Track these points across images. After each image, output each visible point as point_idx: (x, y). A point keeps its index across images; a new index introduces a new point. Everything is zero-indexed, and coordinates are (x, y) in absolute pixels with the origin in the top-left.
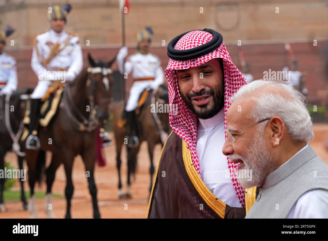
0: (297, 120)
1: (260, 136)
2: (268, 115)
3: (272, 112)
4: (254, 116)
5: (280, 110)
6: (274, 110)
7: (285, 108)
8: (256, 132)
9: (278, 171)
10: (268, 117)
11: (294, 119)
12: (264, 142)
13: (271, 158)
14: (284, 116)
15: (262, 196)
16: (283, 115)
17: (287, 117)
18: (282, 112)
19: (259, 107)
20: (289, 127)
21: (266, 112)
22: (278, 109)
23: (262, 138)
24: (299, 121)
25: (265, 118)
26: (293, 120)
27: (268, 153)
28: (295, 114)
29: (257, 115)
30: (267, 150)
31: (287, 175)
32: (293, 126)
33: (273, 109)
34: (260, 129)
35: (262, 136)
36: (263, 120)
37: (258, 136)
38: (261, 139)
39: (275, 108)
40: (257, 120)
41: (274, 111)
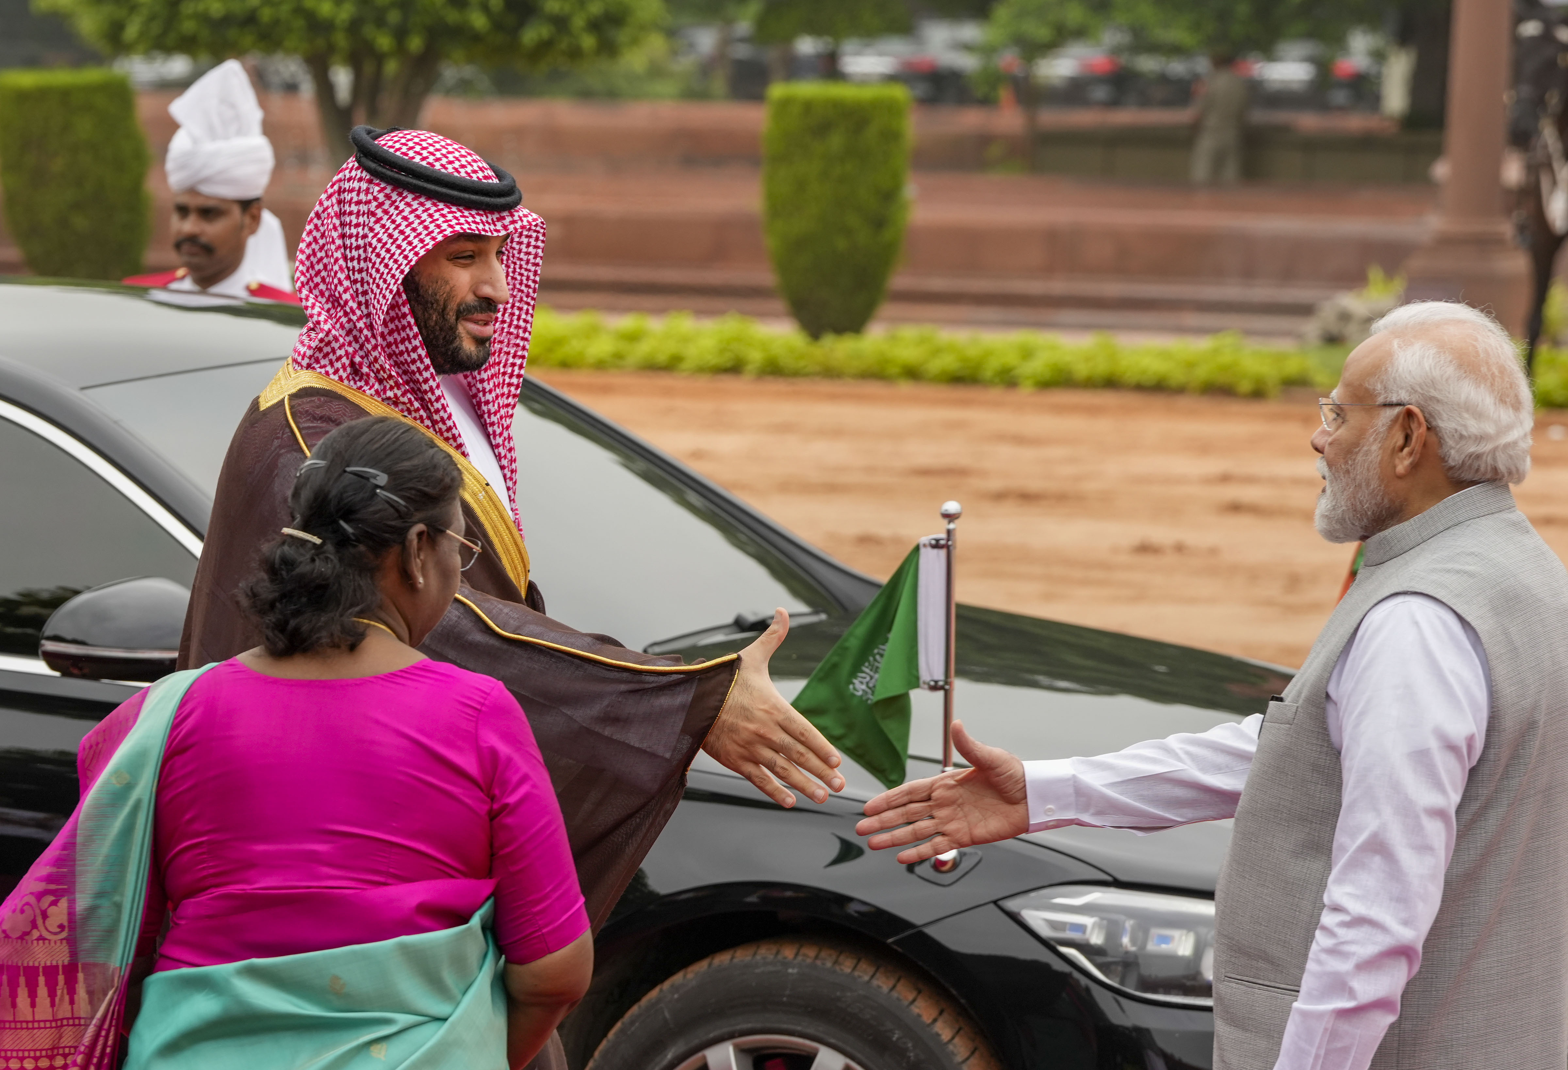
0: (1465, 433)
1: (1375, 440)
2: (1404, 396)
3: (1416, 391)
4: (1379, 387)
5: (1433, 393)
6: (1422, 389)
7: (1449, 392)
8: (1372, 428)
9: (1389, 533)
10: (1402, 401)
11: (1459, 428)
12: (1379, 457)
13: (1386, 501)
14: (1439, 413)
15: (1358, 577)
16: (1439, 408)
17: (1445, 416)
18: (1438, 401)
19: (1395, 371)
20: (1442, 441)
21: (1402, 388)
22: (1432, 390)
23: (1380, 445)
24: (1470, 437)
25: (1394, 399)
26: (1456, 430)
27: (1380, 486)
28: (1466, 415)
29: (1385, 388)
30: (1379, 477)
31: (1407, 548)
32: (1451, 442)
33: (1420, 385)
34: (1380, 424)
35: (1380, 442)
36: (1391, 403)
37: (1371, 439)
38: (1374, 447)
39: (1427, 386)
40: (1381, 400)
41: (1420, 390)
